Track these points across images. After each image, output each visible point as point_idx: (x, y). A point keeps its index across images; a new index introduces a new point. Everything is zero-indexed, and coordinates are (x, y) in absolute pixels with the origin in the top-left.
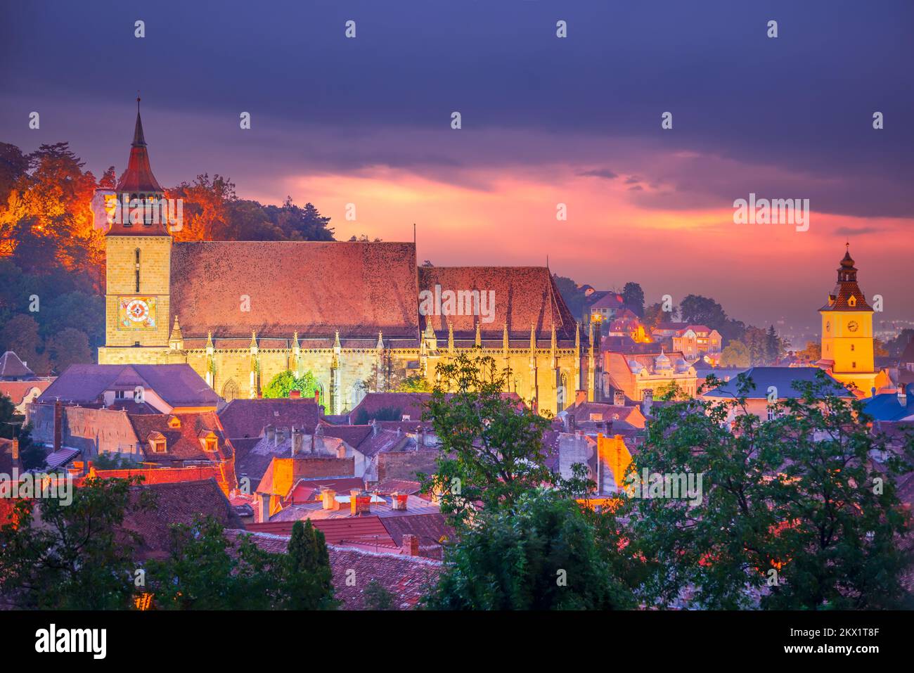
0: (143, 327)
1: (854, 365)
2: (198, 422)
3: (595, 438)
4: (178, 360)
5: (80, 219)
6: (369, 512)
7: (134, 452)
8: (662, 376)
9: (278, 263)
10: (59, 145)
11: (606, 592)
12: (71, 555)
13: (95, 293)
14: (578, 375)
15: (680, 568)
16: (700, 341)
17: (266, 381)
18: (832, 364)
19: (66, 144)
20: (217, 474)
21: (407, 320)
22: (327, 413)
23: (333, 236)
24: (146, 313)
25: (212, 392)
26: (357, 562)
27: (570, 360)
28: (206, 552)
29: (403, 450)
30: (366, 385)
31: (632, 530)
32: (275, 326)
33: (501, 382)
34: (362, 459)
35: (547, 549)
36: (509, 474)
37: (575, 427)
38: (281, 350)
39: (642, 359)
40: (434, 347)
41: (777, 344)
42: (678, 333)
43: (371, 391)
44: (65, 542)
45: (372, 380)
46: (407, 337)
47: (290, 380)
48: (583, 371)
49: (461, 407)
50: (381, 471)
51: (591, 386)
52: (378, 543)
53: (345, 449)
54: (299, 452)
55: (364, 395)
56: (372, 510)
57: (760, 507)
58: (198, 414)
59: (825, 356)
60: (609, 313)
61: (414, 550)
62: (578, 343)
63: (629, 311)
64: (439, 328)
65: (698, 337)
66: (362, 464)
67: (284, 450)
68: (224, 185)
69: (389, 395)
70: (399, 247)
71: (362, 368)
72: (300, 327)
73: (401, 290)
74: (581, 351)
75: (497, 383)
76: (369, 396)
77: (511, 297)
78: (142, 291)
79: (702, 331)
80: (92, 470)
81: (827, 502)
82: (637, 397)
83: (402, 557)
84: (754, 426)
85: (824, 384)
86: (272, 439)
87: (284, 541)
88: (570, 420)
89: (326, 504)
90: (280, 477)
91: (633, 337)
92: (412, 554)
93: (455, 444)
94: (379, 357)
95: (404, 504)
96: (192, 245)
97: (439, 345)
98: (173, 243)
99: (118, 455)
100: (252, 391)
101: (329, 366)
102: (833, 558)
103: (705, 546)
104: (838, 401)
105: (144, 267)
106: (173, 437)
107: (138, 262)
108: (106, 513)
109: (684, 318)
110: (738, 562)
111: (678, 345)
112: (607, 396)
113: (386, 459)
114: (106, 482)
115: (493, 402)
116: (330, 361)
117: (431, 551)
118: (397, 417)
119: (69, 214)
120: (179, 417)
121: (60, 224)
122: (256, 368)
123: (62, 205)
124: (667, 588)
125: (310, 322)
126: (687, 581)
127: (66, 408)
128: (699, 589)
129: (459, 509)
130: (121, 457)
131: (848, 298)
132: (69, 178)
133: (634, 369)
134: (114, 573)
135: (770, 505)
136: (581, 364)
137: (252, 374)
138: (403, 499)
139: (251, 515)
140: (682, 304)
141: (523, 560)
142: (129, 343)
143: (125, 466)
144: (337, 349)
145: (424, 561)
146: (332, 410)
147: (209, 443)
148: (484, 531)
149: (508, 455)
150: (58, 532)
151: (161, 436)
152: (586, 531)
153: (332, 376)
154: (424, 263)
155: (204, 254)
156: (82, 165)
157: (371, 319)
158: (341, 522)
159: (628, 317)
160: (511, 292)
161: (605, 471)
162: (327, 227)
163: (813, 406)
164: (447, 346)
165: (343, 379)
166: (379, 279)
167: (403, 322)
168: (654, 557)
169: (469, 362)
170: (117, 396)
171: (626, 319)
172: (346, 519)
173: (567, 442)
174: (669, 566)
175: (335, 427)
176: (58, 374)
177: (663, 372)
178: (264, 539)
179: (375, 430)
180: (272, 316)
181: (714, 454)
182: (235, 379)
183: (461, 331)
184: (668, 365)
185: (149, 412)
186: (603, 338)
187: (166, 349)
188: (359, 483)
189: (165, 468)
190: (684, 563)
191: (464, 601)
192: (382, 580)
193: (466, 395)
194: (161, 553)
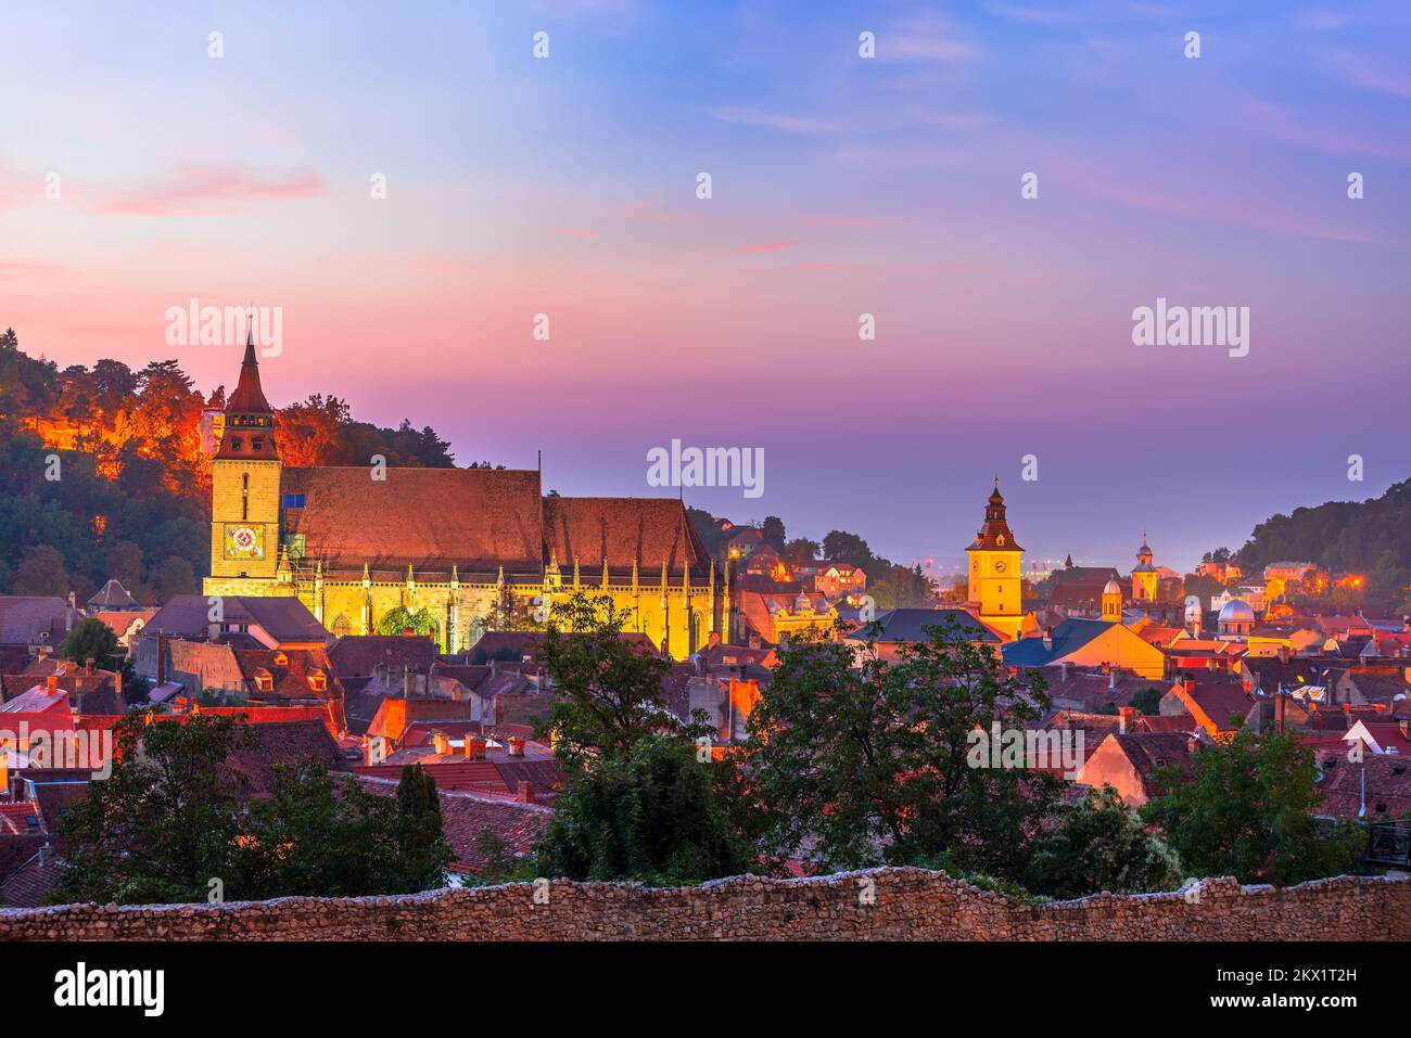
0: (249, 556)
1: (1001, 607)
2: (306, 659)
3: (727, 683)
4: (286, 593)
5: (188, 442)
6: (484, 758)
7: (239, 689)
8: (802, 617)
9: (392, 491)
10: (168, 363)
11: (724, 841)
12: (175, 792)
13: (201, 519)
14: (712, 616)
15: (804, 818)
16: (843, 581)
17: (379, 616)
18: (979, 606)
19: (176, 361)
20: (326, 715)
21: (530, 553)
22: (443, 651)
23: (454, 463)
24: (254, 542)
25: (321, 627)
26: (469, 810)
27: (703, 598)
28: (310, 793)
29: (524, 692)
30: (485, 623)
31: (753, 779)
32: (388, 558)
33: (620, 623)
34: (479, 702)
35: (663, 796)
36: (627, 719)
37: (706, 671)
38: (395, 584)
39: (780, 599)
40: (558, 583)
41: (923, 585)
42: (820, 571)
43: (490, 630)
44: (168, 778)
45: (492, 617)
46: (530, 573)
47: (404, 616)
48: (717, 611)
49: (576, 648)
50: (499, 715)
51: (726, 627)
52: (492, 789)
53: (461, 690)
54: (412, 693)
55: (482, 633)
56: (488, 755)
57: (886, 755)
58: (306, 651)
59: (972, 597)
60: (747, 549)
61: (530, 798)
62: (712, 582)
63: (769, 548)
64: (564, 562)
65: (842, 576)
66: (478, 707)
67: (397, 690)
68: (338, 406)
69: (510, 634)
70: (523, 476)
71: (480, 605)
72: (414, 560)
73: (524, 521)
74: (715, 590)
75: (616, 624)
76: (487, 634)
77: (641, 531)
78: (249, 519)
79: (845, 569)
80: (196, 706)
81: (953, 750)
82: (775, 639)
83: (517, 804)
84: (882, 671)
85: (953, 628)
86: (384, 679)
87: (393, 786)
88: (702, 663)
89: (439, 749)
90: (391, 720)
91: (772, 575)
92: (528, 802)
93: (570, 687)
94: (499, 593)
95: (521, 750)
96: (302, 470)
97: (564, 581)
98: (283, 468)
99: (222, 692)
100: (363, 627)
101: (446, 602)
102: (957, 806)
103: (829, 795)
104: (966, 646)
105: (252, 492)
106: (280, 674)
107: (245, 487)
108: (209, 750)
109: (826, 556)
110: (861, 812)
111: (820, 584)
112: (743, 638)
113: (505, 702)
114: (209, 719)
115: (611, 644)
116: (447, 596)
117: (548, 799)
118: (518, 658)
119: (176, 436)
120: (285, 653)
121: (168, 446)
122: (369, 603)
123: (169, 426)
124: (789, 838)
125: (425, 553)
126: (810, 831)
127: (170, 641)
128: (822, 838)
129: (574, 755)
130: (226, 694)
131: (997, 537)
132: (177, 398)
133: (773, 610)
134: (217, 812)
135: (897, 753)
136: (715, 603)
137: (364, 609)
138: (520, 744)
139: (360, 758)
140: (824, 541)
141: (639, 808)
142: (234, 573)
143: (230, 703)
144: (455, 584)
145: (540, 810)
146: (449, 648)
147: (317, 682)
148: (598, 778)
149: (625, 699)
150: (162, 768)
151: (267, 673)
152: (703, 778)
153: (449, 612)
154: (550, 493)
155: (315, 481)
156: (191, 384)
157: (491, 552)
158: (453, 767)
159: (768, 554)
160: (641, 526)
161: (737, 717)
162: (447, 453)
163: (941, 652)
164: (572, 583)
165: (461, 616)
166: (499, 510)
167: (525, 555)
168: (776, 805)
169: (587, 602)
170: (222, 630)
171: (765, 555)
172: (459, 764)
173: (698, 687)
174: (791, 816)
175: (450, 667)
176: (162, 604)
177: (803, 612)
178: (373, 784)
179: (493, 671)
180: (386, 547)
181: (840, 699)
182: (345, 614)
183: (587, 567)
184: (809, 605)
185: (255, 647)
186: (740, 576)
187: (274, 581)
188: (475, 727)
189: (271, 707)
190: (807, 812)
191: (576, 848)
192: (496, 827)
193: (583, 636)
194: (265, 795)
